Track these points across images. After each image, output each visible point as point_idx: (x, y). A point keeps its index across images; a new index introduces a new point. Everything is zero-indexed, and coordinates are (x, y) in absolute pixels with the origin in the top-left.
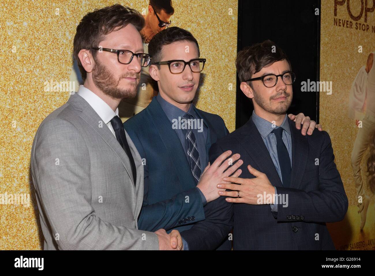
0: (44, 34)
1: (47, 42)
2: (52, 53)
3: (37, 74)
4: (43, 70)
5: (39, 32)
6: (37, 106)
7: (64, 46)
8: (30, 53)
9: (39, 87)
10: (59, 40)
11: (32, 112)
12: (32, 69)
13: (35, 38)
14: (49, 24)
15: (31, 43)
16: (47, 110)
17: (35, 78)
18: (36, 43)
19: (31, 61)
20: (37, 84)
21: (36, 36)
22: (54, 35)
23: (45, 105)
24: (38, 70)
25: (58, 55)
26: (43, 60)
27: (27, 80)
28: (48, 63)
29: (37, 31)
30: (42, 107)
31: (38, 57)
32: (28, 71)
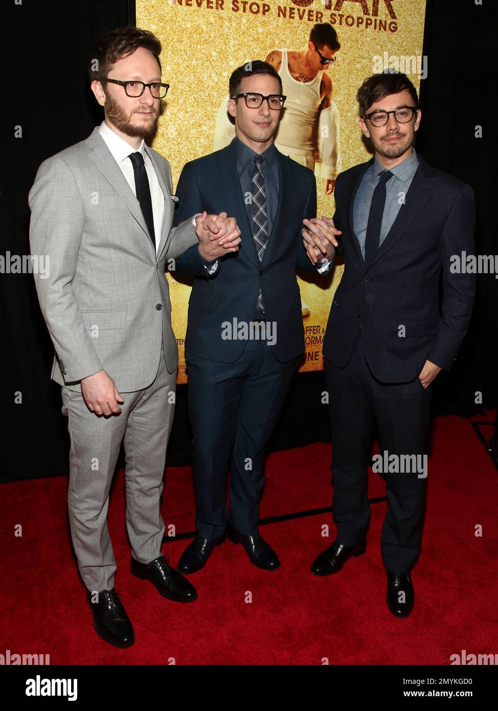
0: (188, 77)
1: (191, 84)
2: (197, 96)
3: (180, 117)
4: (187, 112)
5: (183, 75)
6: (181, 148)
7: (210, 88)
8: (174, 97)
9: (183, 130)
10: (204, 83)
11: (175, 153)
12: (175, 112)
13: (179, 81)
14: (194, 66)
15: (174, 87)
16: (192, 152)
17: (179, 121)
18: (179, 87)
19: (175, 104)
20: (181, 127)
21: (180, 79)
22: (199, 77)
23: (190, 147)
24: (182, 113)
25: (203, 97)
26: (187, 103)
27: (170, 122)
28: (193, 106)
29: (181, 74)
30: (186, 149)
31: (182, 100)
32: (172, 114)
